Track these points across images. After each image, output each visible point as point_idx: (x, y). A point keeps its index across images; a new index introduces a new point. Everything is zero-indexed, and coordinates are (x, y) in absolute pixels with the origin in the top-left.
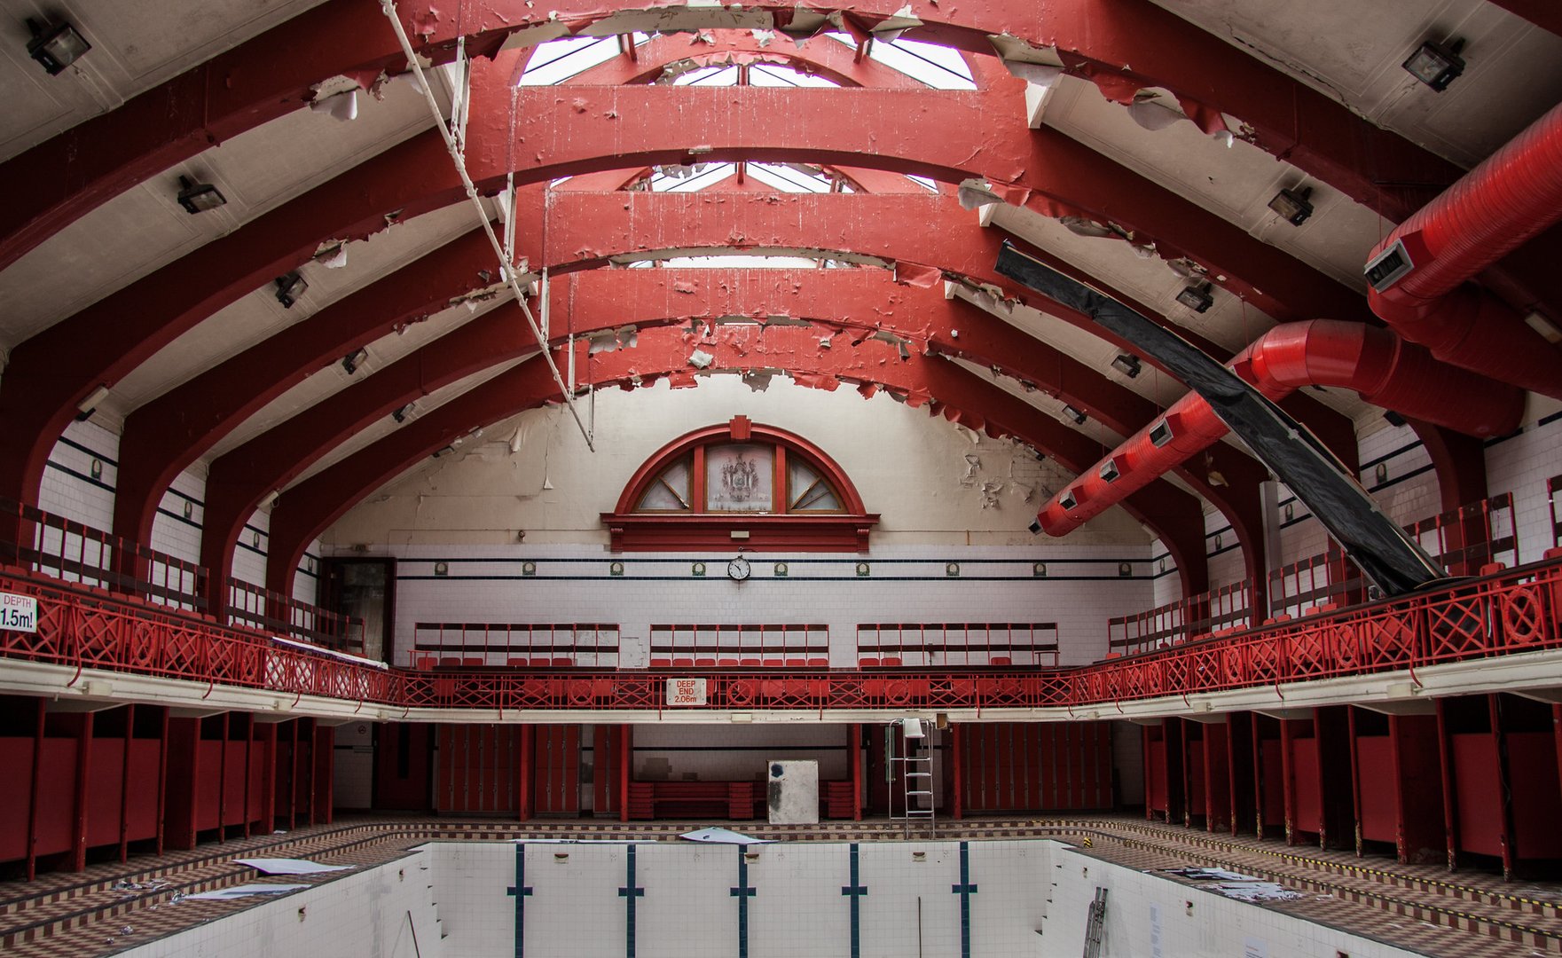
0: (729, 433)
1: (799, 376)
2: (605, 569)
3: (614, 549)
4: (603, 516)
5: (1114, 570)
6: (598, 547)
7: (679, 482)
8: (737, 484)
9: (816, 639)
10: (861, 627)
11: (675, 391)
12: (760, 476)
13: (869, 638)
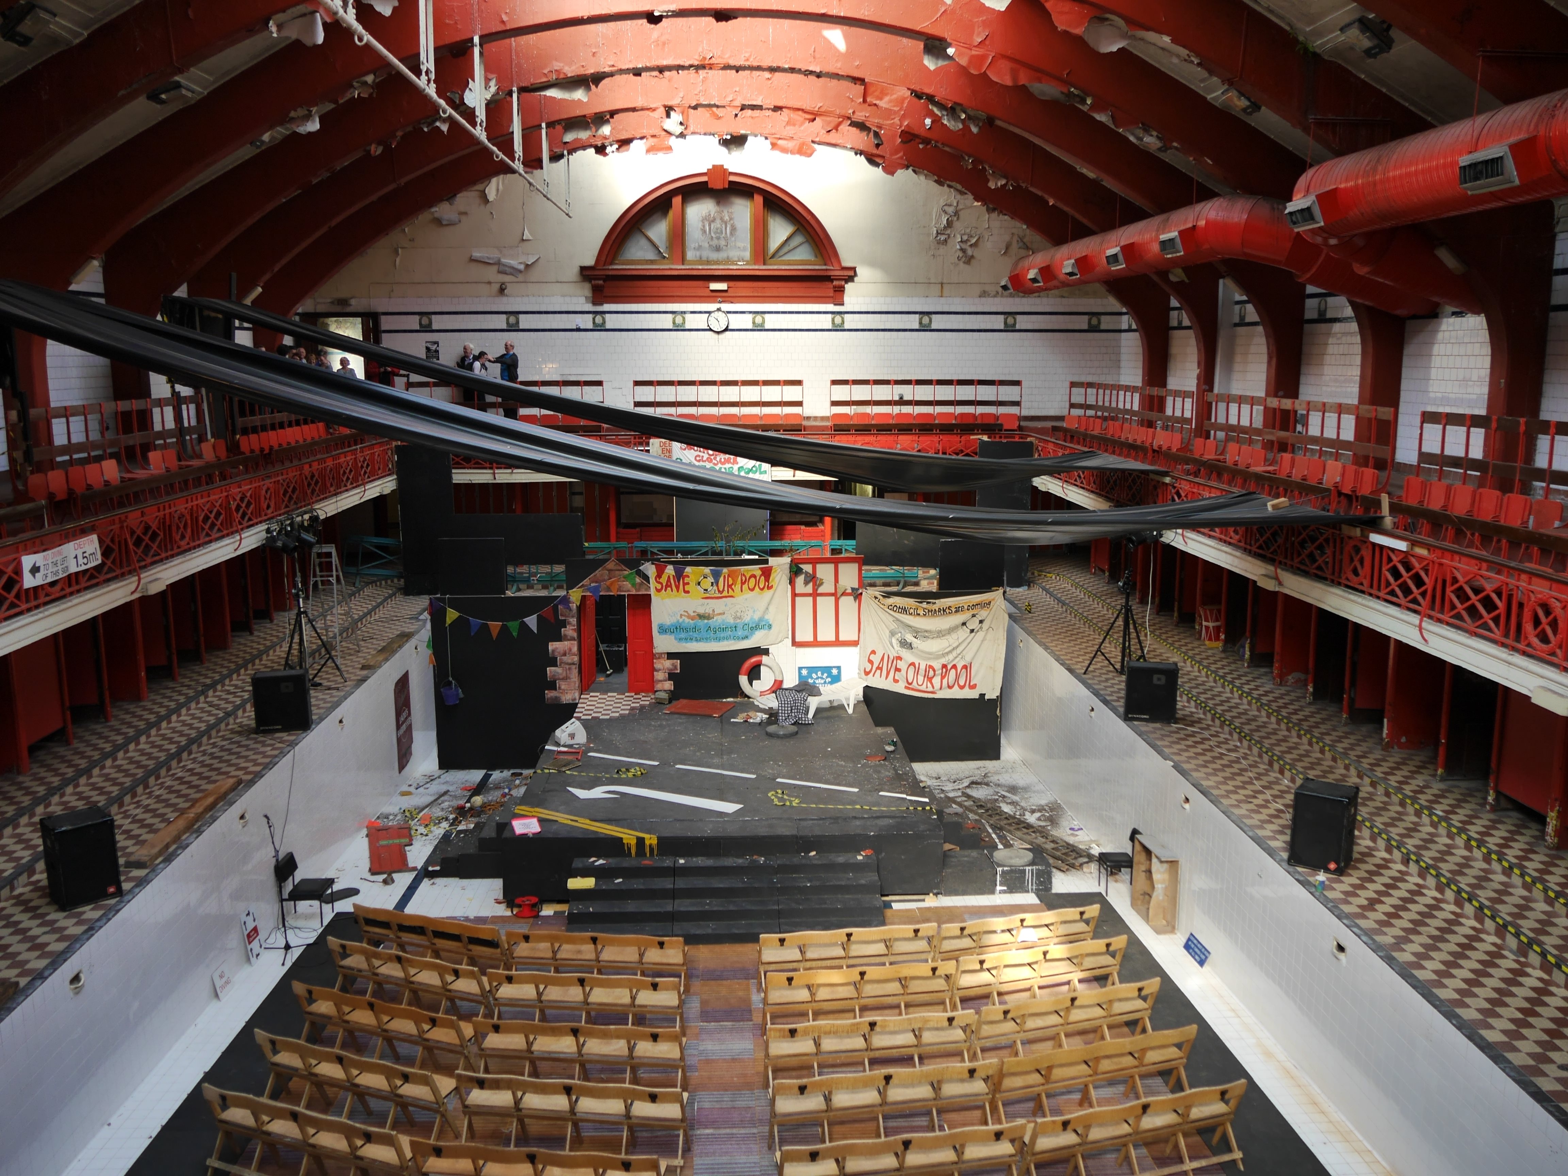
0: (706, 182)
1: (775, 141)
2: (586, 321)
3: (594, 303)
4: (583, 269)
5: (1082, 322)
6: (580, 299)
7: (659, 231)
8: (715, 233)
9: (791, 393)
10: (834, 382)
11: (651, 156)
12: (738, 225)
13: (842, 393)
